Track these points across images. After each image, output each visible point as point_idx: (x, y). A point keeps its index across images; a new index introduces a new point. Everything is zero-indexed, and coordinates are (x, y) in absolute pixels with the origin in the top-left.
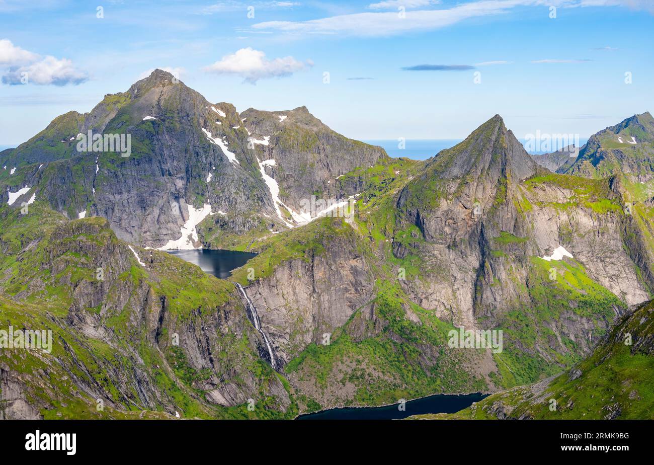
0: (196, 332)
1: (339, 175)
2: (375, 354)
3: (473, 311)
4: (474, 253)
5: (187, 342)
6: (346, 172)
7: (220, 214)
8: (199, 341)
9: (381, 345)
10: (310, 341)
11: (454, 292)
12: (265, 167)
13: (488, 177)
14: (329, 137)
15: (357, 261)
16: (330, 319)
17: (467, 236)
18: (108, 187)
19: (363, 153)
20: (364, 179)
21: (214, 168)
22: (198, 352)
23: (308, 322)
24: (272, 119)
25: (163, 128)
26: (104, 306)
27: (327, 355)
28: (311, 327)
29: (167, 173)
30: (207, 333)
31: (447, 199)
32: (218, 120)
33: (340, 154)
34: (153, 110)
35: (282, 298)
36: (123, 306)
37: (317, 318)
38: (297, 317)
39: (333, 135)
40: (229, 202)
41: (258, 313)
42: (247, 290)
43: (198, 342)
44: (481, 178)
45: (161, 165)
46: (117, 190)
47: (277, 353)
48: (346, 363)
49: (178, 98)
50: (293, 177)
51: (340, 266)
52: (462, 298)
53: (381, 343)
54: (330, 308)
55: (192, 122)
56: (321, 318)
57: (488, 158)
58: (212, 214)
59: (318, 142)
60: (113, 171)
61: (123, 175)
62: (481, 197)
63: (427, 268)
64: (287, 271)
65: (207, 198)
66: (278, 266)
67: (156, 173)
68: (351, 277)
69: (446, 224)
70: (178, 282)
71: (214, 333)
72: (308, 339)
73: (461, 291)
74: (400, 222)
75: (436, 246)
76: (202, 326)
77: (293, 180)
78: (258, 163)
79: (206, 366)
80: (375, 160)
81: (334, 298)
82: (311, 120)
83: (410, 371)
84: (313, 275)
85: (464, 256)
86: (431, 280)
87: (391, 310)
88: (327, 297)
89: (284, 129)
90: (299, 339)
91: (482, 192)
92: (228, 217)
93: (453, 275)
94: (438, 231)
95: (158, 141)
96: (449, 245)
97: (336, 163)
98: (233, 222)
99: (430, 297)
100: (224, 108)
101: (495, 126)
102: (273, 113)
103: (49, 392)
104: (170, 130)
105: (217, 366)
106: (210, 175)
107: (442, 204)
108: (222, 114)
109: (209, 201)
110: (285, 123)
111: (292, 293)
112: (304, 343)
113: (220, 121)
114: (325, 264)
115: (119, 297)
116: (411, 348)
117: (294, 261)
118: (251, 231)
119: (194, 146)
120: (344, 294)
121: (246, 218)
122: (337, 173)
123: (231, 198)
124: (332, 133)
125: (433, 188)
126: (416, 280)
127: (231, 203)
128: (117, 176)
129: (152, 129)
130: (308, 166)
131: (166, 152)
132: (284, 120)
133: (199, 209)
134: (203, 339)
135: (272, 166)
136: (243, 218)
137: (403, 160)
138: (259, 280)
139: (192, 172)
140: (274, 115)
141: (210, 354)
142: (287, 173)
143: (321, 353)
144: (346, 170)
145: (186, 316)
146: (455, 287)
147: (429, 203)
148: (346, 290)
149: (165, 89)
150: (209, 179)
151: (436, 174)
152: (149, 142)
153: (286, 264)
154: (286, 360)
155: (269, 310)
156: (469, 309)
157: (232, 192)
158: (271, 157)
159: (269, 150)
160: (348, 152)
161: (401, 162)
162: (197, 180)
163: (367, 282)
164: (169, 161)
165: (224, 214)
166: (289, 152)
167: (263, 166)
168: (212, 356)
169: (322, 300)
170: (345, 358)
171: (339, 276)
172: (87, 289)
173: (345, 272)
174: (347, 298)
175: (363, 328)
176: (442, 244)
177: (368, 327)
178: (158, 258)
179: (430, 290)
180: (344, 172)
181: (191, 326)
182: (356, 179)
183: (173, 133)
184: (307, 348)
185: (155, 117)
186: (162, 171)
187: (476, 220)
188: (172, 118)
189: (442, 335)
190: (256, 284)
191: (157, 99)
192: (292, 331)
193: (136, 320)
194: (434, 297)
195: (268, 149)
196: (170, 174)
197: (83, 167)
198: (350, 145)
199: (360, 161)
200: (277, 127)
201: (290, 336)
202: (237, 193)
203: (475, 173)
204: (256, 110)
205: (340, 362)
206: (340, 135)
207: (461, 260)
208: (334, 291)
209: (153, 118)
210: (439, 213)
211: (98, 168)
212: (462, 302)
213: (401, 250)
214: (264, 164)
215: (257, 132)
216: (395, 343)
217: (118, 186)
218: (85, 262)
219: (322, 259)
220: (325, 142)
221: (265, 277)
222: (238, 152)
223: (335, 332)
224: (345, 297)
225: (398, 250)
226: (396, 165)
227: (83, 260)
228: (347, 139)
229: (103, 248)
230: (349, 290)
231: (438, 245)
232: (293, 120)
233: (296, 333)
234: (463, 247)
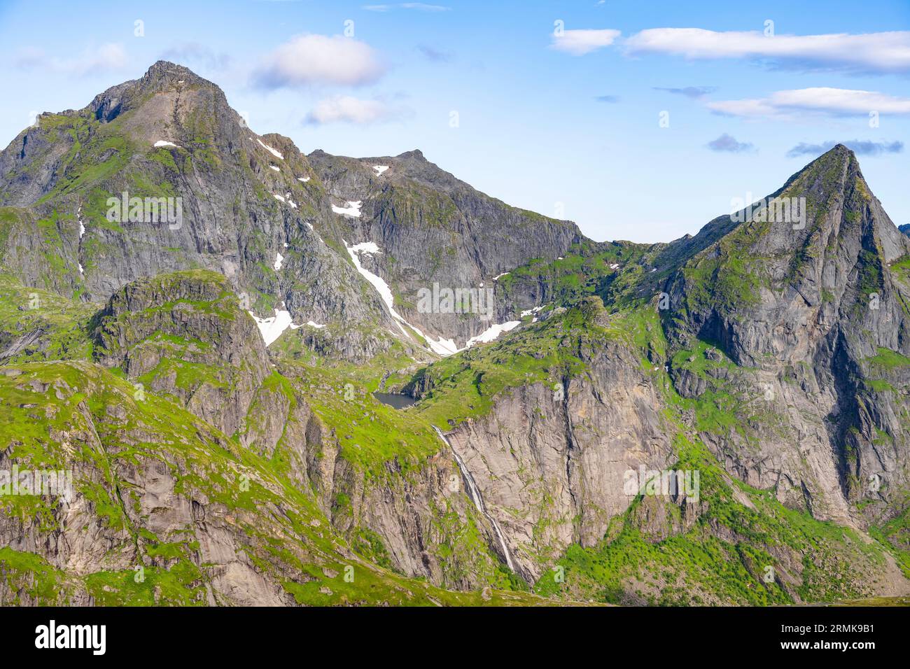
0: (397, 504)
1: (499, 274)
2: (695, 563)
3: (843, 491)
4: (827, 389)
5: (385, 522)
6: (514, 267)
7: (312, 327)
8: (403, 522)
9: (699, 547)
10: (569, 540)
11: (803, 457)
12: (360, 255)
13: (840, 251)
14: (476, 202)
15: (642, 392)
16: (602, 498)
17: (810, 359)
18: (108, 263)
19: (544, 232)
20: (549, 281)
21: (286, 245)
22: (403, 543)
23: (563, 504)
24: (361, 170)
25: (191, 164)
26: (244, 438)
27: (606, 565)
28: (568, 513)
29: (206, 247)
30: (416, 508)
31: (772, 289)
32: (273, 163)
33: (499, 234)
34: (169, 130)
35: (511, 458)
36: (275, 440)
37: (580, 495)
38: (542, 494)
39: (485, 199)
40: (328, 304)
41: (477, 482)
42: (450, 439)
43: (400, 524)
44: (829, 252)
45: (194, 231)
46: (125, 269)
47: (517, 560)
48: (646, 579)
49: (213, 111)
50: (416, 273)
51: (617, 397)
52: (819, 469)
53: (698, 544)
54: (600, 477)
55: (240, 158)
56: (587, 496)
57: (837, 217)
58: (294, 327)
59: (458, 212)
60: (116, 233)
61: (134, 242)
62: (833, 286)
63: (749, 412)
64: (517, 407)
65: (280, 300)
66: (501, 396)
67: (189, 244)
68: (635, 420)
69: (773, 335)
70: (345, 410)
71: (426, 507)
72: (566, 535)
73: (813, 455)
74: (676, 335)
75: (760, 373)
76: (406, 494)
77: (418, 279)
78: (345, 248)
79: (419, 572)
80: (566, 245)
81: (606, 460)
82: (436, 175)
83: (762, 593)
84: (565, 415)
85: (810, 394)
86: (759, 434)
87: (709, 484)
88: (595, 456)
89: (388, 188)
90: (551, 536)
91: (833, 278)
92: (331, 332)
93: (794, 428)
94: (761, 347)
95: (185, 186)
96: (780, 373)
97: (493, 250)
98: (342, 340)
99: (762, 465)
100: (279, 144)
101: (841, 163)
102: (360, 160)
103: (295, 546)
104: (205, 169)
105: (437, 571)
106: (280, 258)
107: (764, 297)
108: (278, 154)
109: (284, 305)
110: (387, 178)
111: (528, 449)
112: (560, 543)
113: (277, 165)
114: (590, 393)
115: (269, 423)
116: (757, 552)
117: (530, 388)
118: (378, 357)
119: (247, 202)
120: (624, 451)
121: (365, 334)
122: (495, 270)
123: (333, 297)
124: (482, 196)
125: (740, 270)
126: (732, 435)
127: (332, 305)
128: (123, 244)
129: (172, 164)
130: (444, 254)
131: (202, 208)
132: (384, 173)
133: (267, 319)
134: (410, 519)
135: (372, 254)
136: (360, 334)
137: (621, 246)
138: (467, 423)
139: (248, 249)
140: (364, 164)
141: (422, 548)
142: (404, 266)
143: (594, 562)
144: (512, 263)
145: (377, 472)
146: (803, 449)
147: (738, 296)
148: (628, 445)
149: (183, 96)
150: (278, 265)
151: (740, 248)
152: (171, 187)
153: (516, 392)
154: (534, 574)
155: (494, 478)
156: (834, 488)
157: (333, 287)
158: (367, 238)
159: (363, 225)
160: (515, 231)
161: (617, 248)
162: (260, 265)
163: (661, 431)
164: (208, 225)
165: (319, 326)
166: (406, 227)
167: (355, 253)
168: (426, 552)
169: (587, 462)
170: (642, 571)
171: (615, 417)
172: (213, 403)
173: (625, 410)
174: (628, 459)
175: (663, 515)
176: (770, 369)
177: (671, 516)
178: (292, 368)
179: (761, 453)
180: (508, 267)
181: (388, 492)
182: (534, 279)
183: (211, 174)
184: (566, 552)
185: (175, 143)
186: (198, 242)
187: (827, 328)
188: (206, 146)
189: (799, 533)
190: (464, 430)
191: (172, 113)
192: (537, 520)
193: (301, 468)
194: (769, 464)
195: (360, 223)
196: (211, 250)
197: (58, 223)
198: (517, 217)
199: (539, 247)
200: (372, 183)
201: (535, 529)
202: (341, 288)
203: (820, 243)
204: (328, 155)
205: (634, 578)
206: (496, 200)
207: (804, 400)
208: (606, 446)
209: (171, 144)
210: (763, 314)
211: (83, 230)
212: (820, 475)
213: (692, 382)
214: (357, 250)
215: (336, 194)
216: (723, 544)
217: (125, 262)
218: (199, 351)
219: (584, 385)
220: (469, 212)
221: (478, 416)
222: (317, 222)
223: (611, 523)
224: (625, 458)
225: (684, 383)
226: (607, 254)
227: (193, 347)
228: (509, 207)
229: (235, 325)
230: (632, 444)
231: (764, 372)
232: (402, 172)
233: (544, 525)
234: (806, 376)
